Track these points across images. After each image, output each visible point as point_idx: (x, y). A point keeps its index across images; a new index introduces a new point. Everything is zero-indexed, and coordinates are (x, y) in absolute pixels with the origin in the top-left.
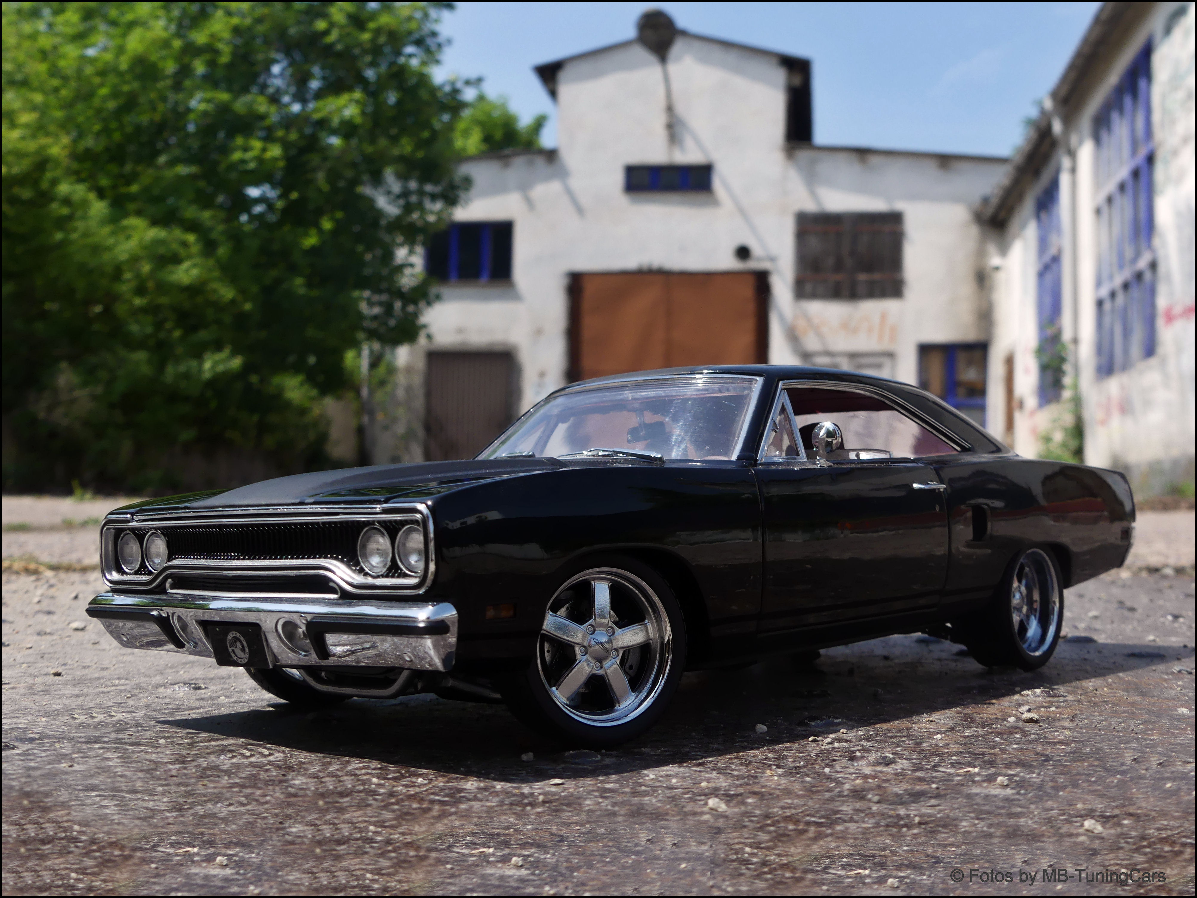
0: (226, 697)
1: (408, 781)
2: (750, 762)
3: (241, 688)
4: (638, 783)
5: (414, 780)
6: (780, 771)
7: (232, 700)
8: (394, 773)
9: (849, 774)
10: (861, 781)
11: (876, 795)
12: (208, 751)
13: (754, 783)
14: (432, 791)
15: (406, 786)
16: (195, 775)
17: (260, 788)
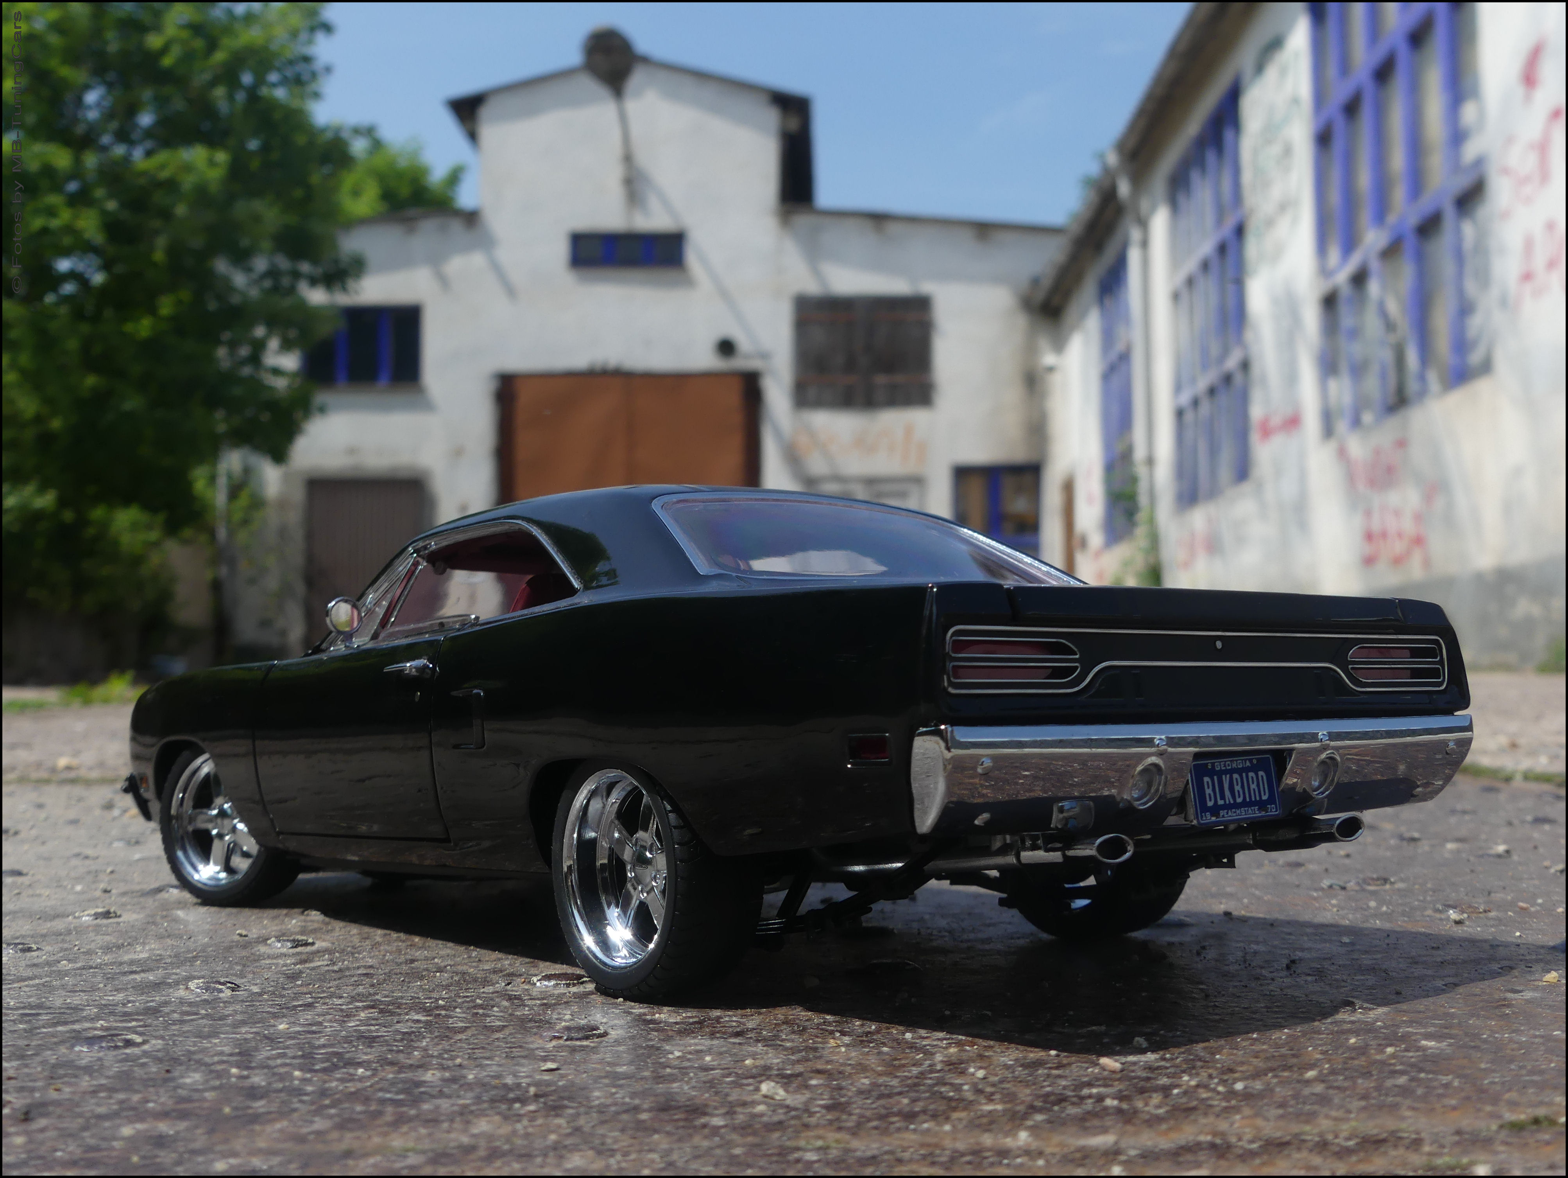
0: (69, 961)
1: (344, 1073)
2: (805, 1029)
3: (88, 947)
4: (660, 1063)
5: (352, 1071)
6: (847, 1039)
7: (79, 965)
8: (323, 1062)
9: (938, 1039)
10: (956, 1050)
11: (981, 1068)
12: (55, 1040)
13: (816, 1058)
14: (380, 1086)
15: (342, 1080)
16: (41, 1076)
17: (137, 1092)
